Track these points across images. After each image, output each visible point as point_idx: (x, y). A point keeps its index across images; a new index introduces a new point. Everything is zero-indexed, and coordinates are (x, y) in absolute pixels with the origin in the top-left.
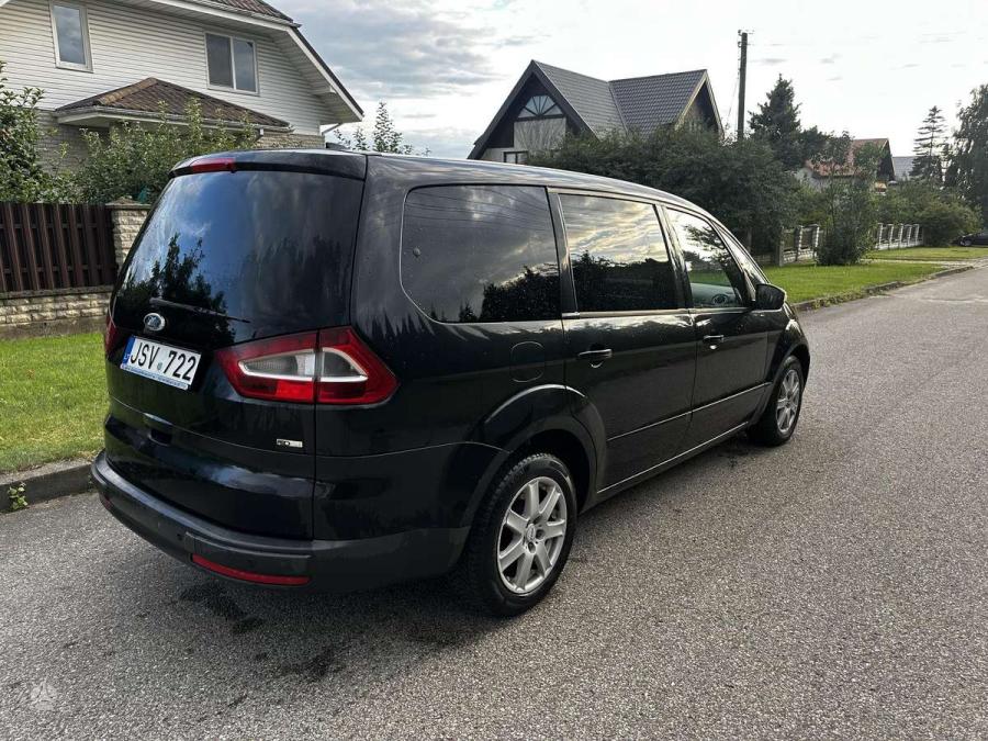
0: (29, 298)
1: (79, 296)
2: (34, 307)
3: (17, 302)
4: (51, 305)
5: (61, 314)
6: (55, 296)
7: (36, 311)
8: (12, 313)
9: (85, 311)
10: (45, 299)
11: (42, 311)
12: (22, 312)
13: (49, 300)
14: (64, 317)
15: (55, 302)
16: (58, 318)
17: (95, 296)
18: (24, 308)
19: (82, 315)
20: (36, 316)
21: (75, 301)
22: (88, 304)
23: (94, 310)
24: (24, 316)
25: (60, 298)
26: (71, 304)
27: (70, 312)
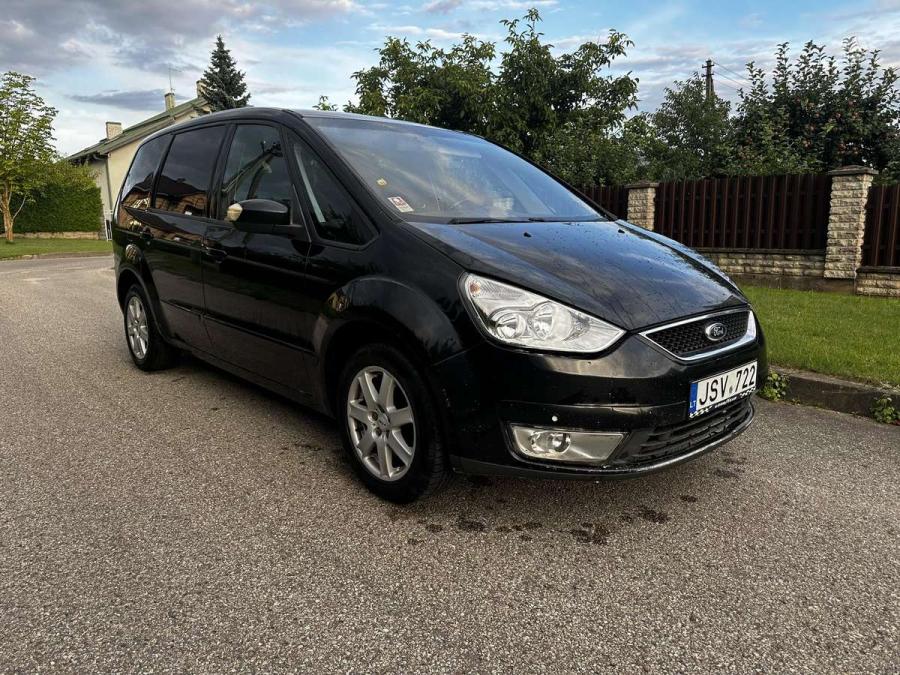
0: (746, 254)
1: (784, 256)
2: (748, 261)
3: (736, 256)
4: (760, 262)
5: (767, 270)
6: (765, 254)
7: (749, 265)
8: (732, 264)
9: (787, 270)
10: (757, 256)
11: (753, 265)
12: (738, 265)
13: (760, 257)
14: (769, 273)
15: (765, 259)
16: (764, 273)
17: (799, 257)
18: (740, 261)
19: (784, 274)
20: (748, 269)
21: (780, 260)
22: (791, 264)
23: (795, 270)
24: (739, 268)
25: (768, 256)
26: (777, 263)
27: (774, 269)
